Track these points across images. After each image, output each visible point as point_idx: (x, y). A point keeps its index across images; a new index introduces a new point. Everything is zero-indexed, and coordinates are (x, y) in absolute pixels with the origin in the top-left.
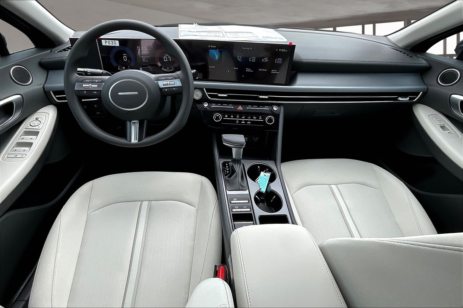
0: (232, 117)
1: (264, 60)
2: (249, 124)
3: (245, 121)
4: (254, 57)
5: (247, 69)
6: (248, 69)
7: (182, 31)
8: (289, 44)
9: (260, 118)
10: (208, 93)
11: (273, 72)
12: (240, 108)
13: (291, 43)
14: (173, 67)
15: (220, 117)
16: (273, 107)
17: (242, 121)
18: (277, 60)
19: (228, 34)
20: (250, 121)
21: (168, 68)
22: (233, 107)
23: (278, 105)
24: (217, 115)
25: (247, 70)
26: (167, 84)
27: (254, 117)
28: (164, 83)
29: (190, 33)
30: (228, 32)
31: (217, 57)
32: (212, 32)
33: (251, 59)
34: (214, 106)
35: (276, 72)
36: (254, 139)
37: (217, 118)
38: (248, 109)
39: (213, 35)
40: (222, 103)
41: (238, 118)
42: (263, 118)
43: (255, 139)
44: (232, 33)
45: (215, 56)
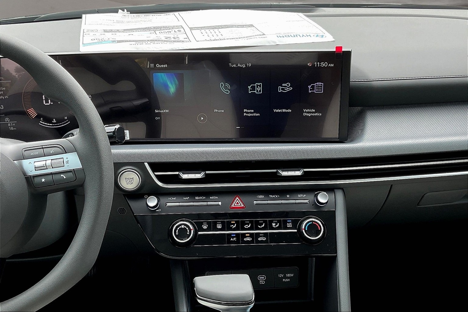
0: (219, 226)
1: (282, 89)
2: (262, 242)
3: (251, 235)
4: (259, 84)
5: (245, 110)
6: (249, 111)
7: (88, 31)
8: (335, 50)
9: (289, 225)
10: (156, 173)
11: (308, 115)
12: (238, 203)
13: (339, 48)
14: (66, 118)
15: (190, 230)
16: (316, 196)
17: (244, 235)
18: (313, 87)
19: (196, 33)
20: (265, 235)
21: (54, 121)
22: (220, 203)
23: (329, 189)
24: (181, 225)
25: (245, 112)
26: (45, 167)
27: (274, 224)
28: (38, 164)
29: (109, 35)
30: (197, 28)
31: (172, 89)
32: (159, 28)
33: (253, 88)
34: (172, 203)
35: (313, 113)
36: (282, 278)
37: (183, 233)
38: (257, 204)
39: (162, 37)
40: (192, 194)
41: (234, 230)
42: (296, 224)
43: (285, 277)
44: (207, 31)
45: (166, 86)
